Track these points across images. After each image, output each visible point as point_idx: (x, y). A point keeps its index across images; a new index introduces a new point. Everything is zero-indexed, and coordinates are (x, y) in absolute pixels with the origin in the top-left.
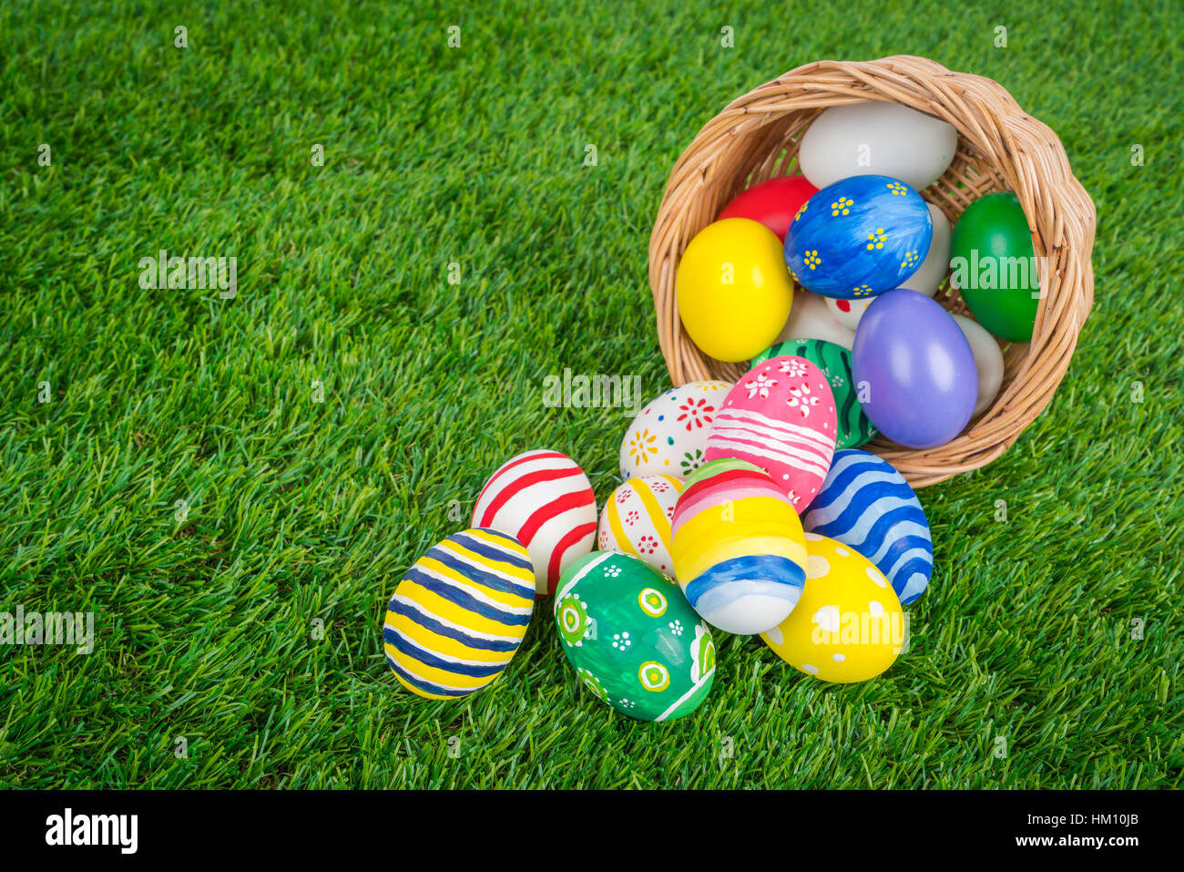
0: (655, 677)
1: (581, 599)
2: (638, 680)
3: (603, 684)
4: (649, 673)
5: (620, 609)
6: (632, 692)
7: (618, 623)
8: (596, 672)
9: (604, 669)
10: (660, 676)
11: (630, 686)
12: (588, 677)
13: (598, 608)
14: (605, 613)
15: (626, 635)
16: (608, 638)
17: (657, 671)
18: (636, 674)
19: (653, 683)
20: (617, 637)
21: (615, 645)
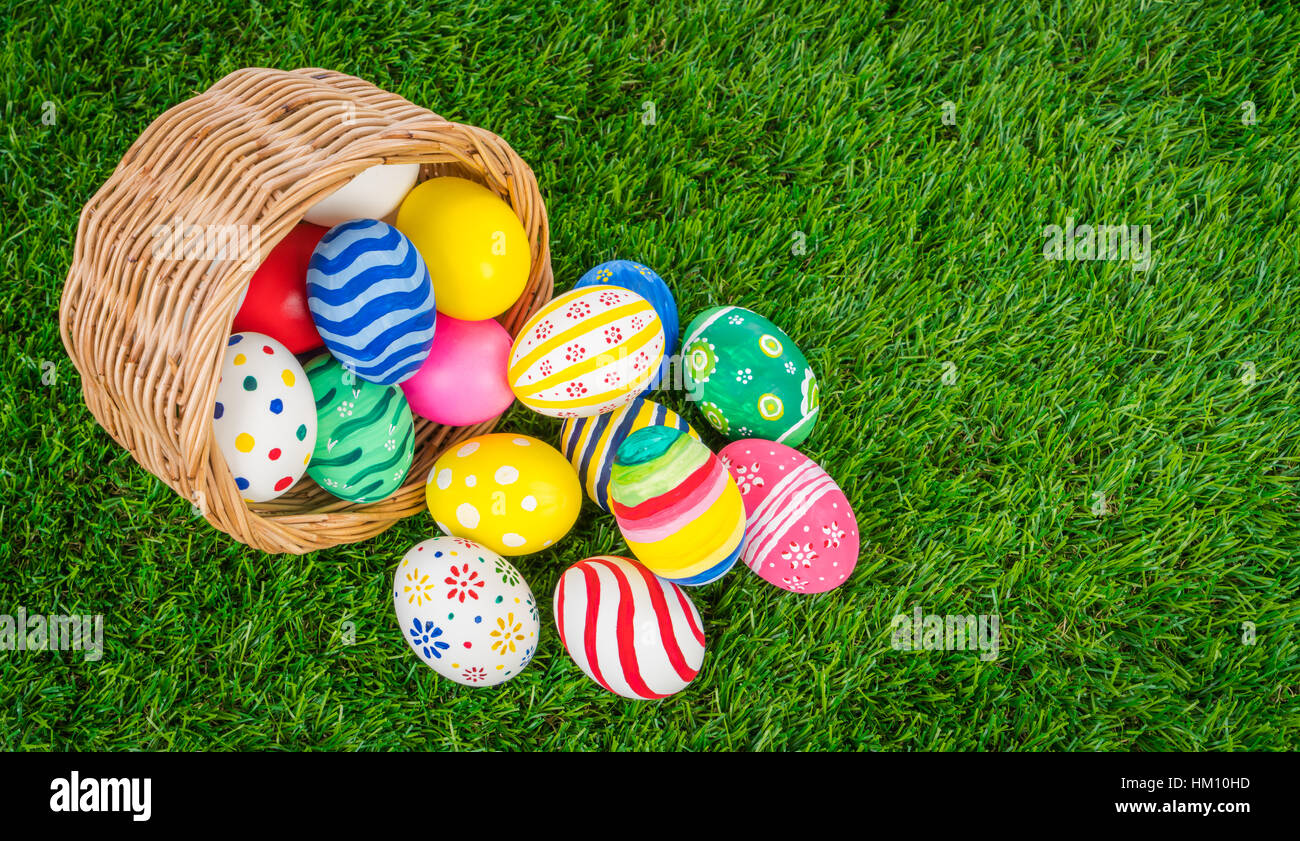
0: (771, 407)
1: (709, 342)
2: (757, 410)
3: (725, 415)
4: (767, 404)
5: (744, 350)
6: (751, 420)
7: (742, 361)
8: (720, 404)
9: (728, 400)
10: (776, 407)
11: (750, 415)
12: (713, 410)
13: (726, 350)
14: (730, 352)
15: (748, 371)
16: (733, 373)
17: (774, 402)
18: (756, 404)
19: (769, 412)
20: (740, 372)
21: (739, 379)
